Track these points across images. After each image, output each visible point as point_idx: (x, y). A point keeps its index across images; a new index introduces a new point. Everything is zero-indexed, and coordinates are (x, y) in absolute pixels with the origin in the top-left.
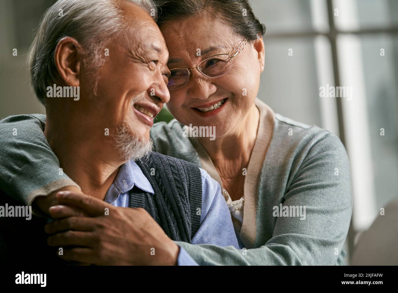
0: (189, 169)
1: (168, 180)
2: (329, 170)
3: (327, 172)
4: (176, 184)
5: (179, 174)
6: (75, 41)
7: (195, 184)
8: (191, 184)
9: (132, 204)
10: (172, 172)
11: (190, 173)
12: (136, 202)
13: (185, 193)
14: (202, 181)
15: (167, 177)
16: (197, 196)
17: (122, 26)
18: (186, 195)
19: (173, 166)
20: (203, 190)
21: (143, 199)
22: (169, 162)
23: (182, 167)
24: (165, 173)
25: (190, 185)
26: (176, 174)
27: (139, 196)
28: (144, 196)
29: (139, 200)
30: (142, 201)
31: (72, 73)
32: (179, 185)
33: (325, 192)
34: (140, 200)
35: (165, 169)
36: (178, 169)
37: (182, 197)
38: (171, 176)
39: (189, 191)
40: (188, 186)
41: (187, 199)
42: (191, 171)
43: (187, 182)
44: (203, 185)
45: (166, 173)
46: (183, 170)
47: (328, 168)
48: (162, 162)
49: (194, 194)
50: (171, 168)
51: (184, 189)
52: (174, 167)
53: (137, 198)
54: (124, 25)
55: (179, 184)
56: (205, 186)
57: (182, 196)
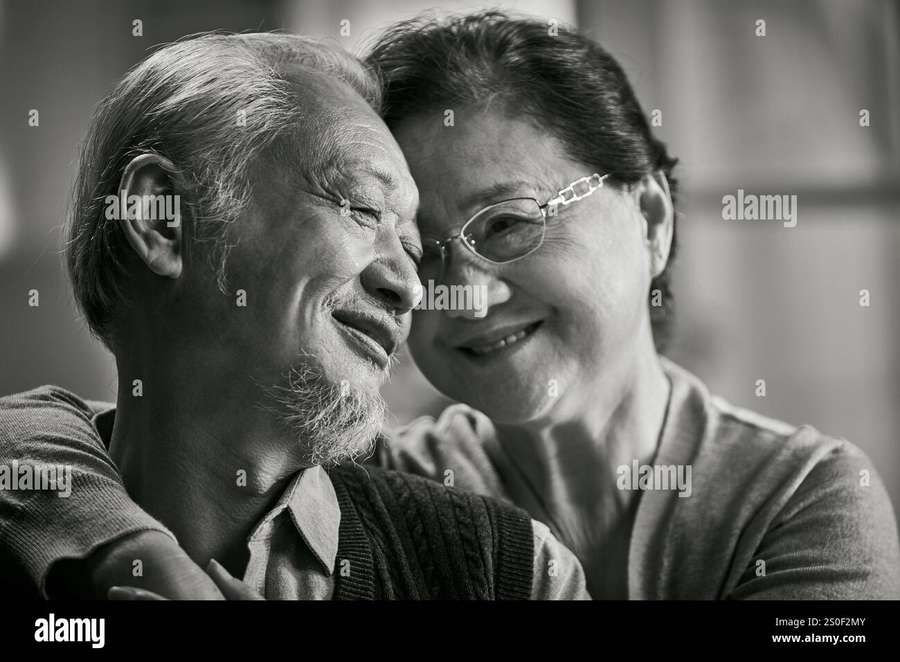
0: (503, 516)
1: (445, 543)
2: (844, 536)
3: (840, 540)
4: (465, 550)
5: (473, 524)
6: (166, 162)
7: (514, 552)
8: (504, 552)
9: (341, 595)
10: (457, 520)
11: (503, 525)
12: (351, 591)
13: (485, 575)
14: (533, 546)
15: (443, 533)
16: (516, 583)
17: (284, 116)
18: (487, 579)
19: (459, 507)
20: (535, 570)
21: (370, 585)
22: (450, 496)
23: (483, 510)
24: (438, 524)
25: (500, 554)
26: (466, 526)
27: (360, 577)
28: (373, 578)
29: (359, 588)
30: (369, 590)
31: (163, 240)
32: (471, 553)
33: (835, 591)
34: (362, 588)
35: (439, 513)
36: (472, 513)
37: (477, 584)
38: (452, 531)
39: (498, 569)
40: (496, 556)
41: (490, 589)
42: (508, 521)
43: (493, 547)
44: (535, 558)
45: (440, 523)
46: (485, 517)
47: (841, 530)
48: (432, 496)
49: (510, 579)
50: (455, 511)
51: (485, 565)
52: (461, 508)
53: (357, 582)
54: (290, 113)
55: (473, 550)
56: (542, 561)
57: (479, 581)
